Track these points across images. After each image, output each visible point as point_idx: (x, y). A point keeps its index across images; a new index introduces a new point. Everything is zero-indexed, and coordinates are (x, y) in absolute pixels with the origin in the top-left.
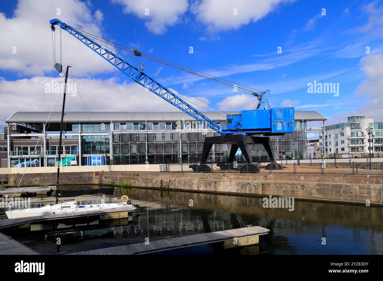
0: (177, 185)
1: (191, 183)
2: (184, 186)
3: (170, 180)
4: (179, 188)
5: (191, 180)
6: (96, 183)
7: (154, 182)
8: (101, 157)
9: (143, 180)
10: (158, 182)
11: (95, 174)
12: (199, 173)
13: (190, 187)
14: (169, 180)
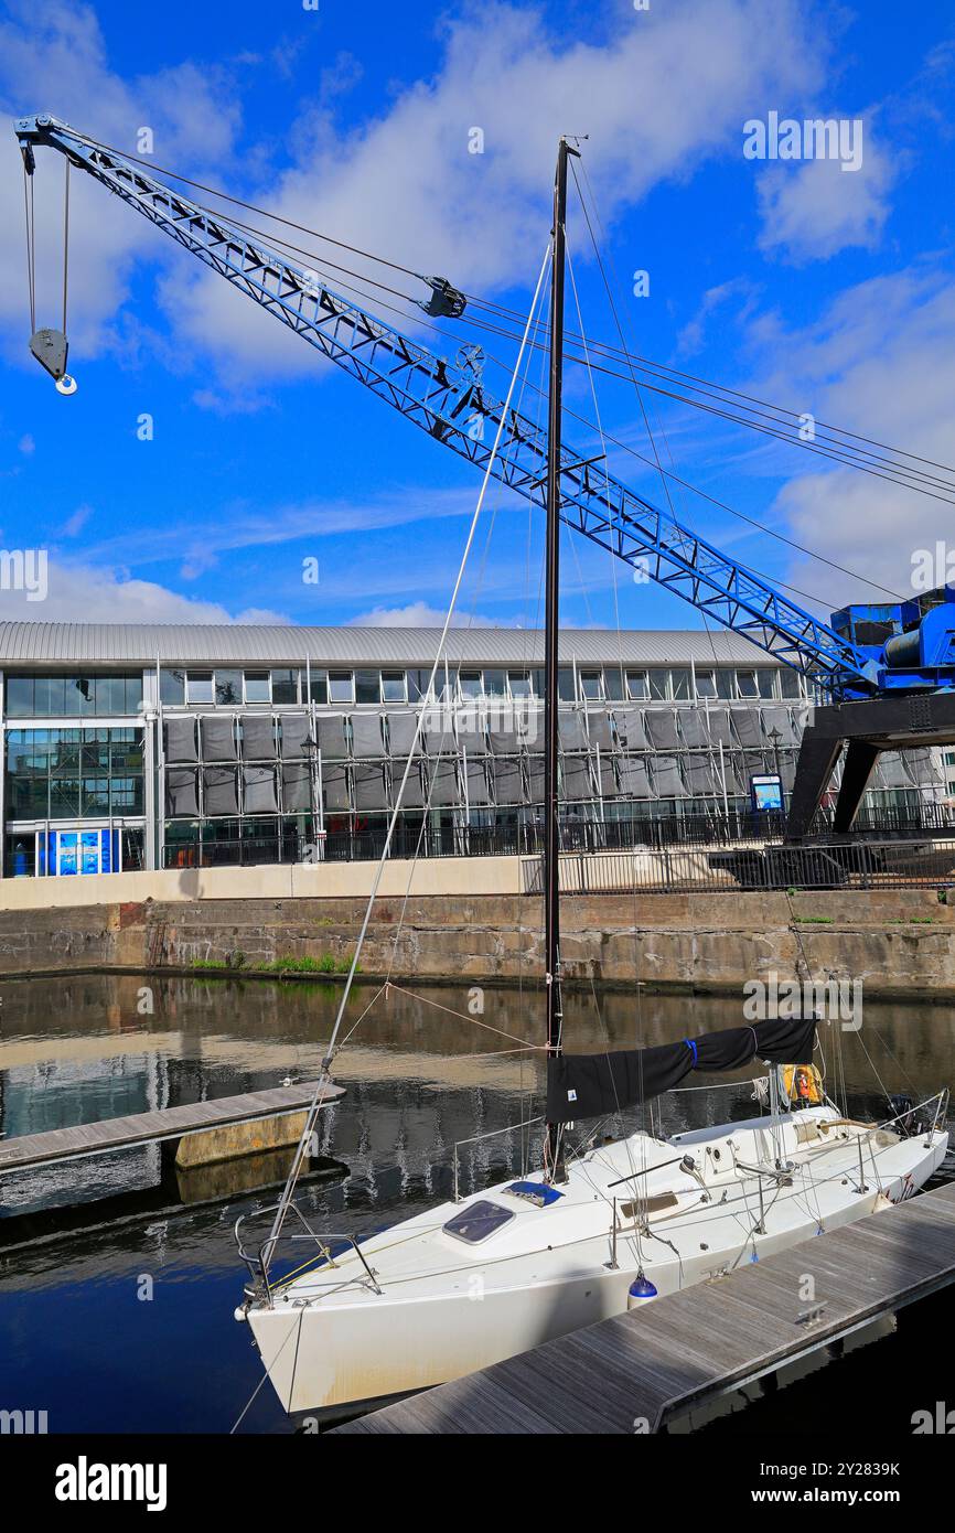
0: (658, 964)
1: (750, 948)
2: (705, 964)
3: (606, 937)
4: (669, 977)
5: (747, 934)
6: (129, 962)
7: (499, 948)
8: (100, 832)
9: (430, 939)
10: (526, 948)
11: (118, 919)
12: (783, 894)
13: (744, 967)
14: (598, 937)
